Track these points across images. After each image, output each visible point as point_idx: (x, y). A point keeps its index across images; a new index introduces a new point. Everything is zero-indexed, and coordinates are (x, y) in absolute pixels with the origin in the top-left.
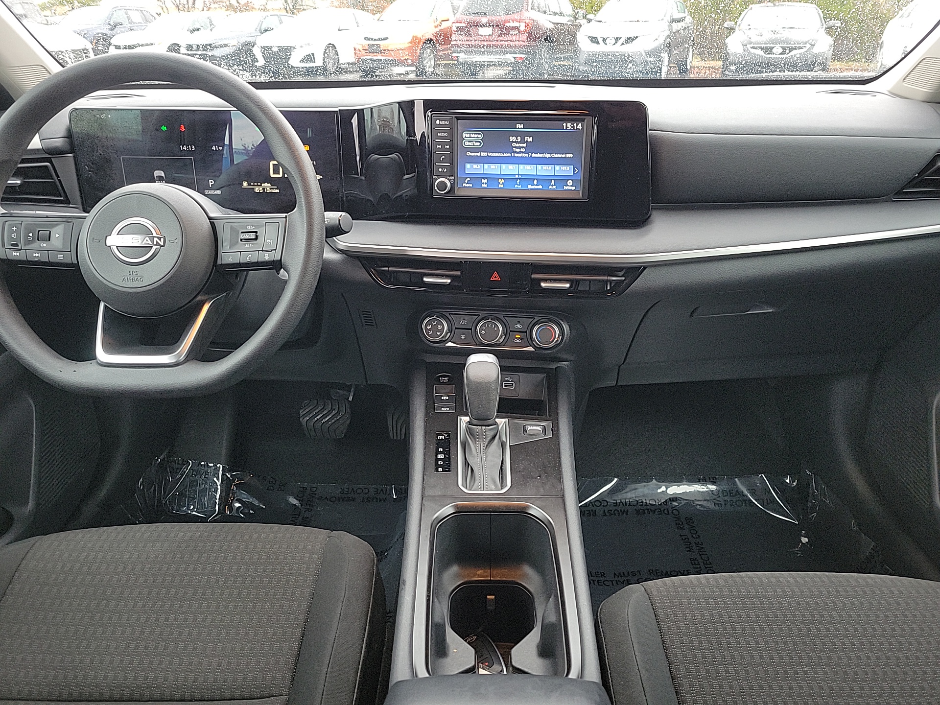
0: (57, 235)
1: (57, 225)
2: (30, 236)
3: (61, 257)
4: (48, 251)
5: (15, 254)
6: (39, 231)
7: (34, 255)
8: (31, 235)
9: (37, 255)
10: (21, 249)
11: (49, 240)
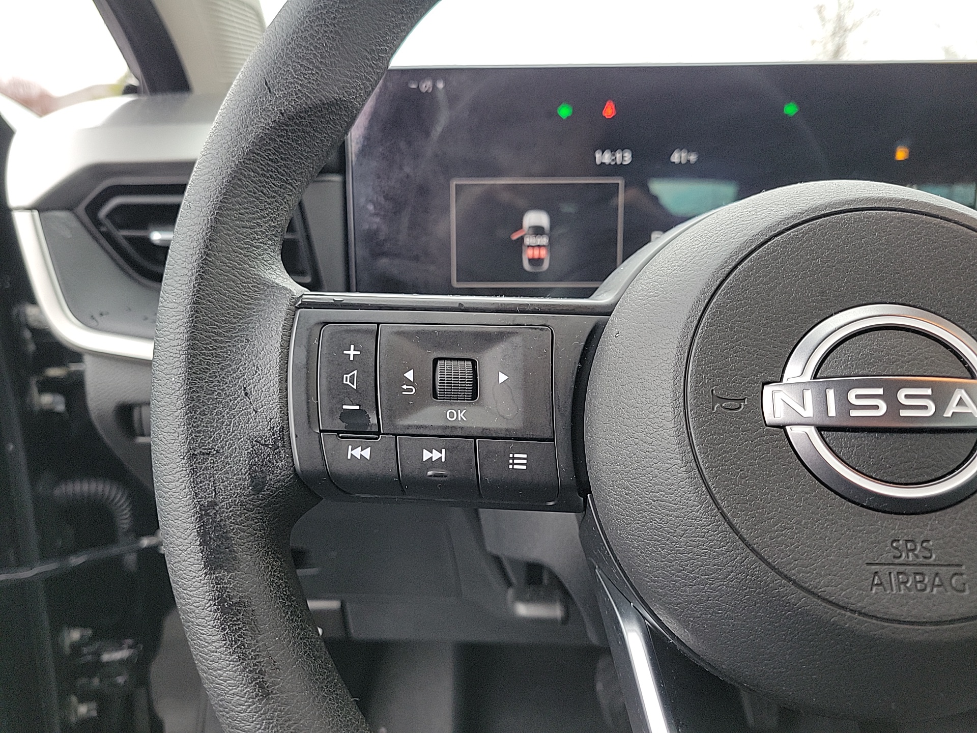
0: (503, 378)
1: (500, 337)
2: (408, 382)
3: (520, 462)
4: (475, 438)
5: (357, 453)
6: (435, 361)
7: (426, 455)
8: (410, 375)
9: (436, 455)
10: (379, 433)
11: (474, 397)
